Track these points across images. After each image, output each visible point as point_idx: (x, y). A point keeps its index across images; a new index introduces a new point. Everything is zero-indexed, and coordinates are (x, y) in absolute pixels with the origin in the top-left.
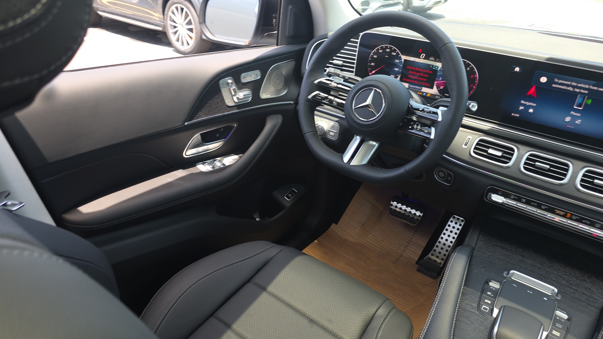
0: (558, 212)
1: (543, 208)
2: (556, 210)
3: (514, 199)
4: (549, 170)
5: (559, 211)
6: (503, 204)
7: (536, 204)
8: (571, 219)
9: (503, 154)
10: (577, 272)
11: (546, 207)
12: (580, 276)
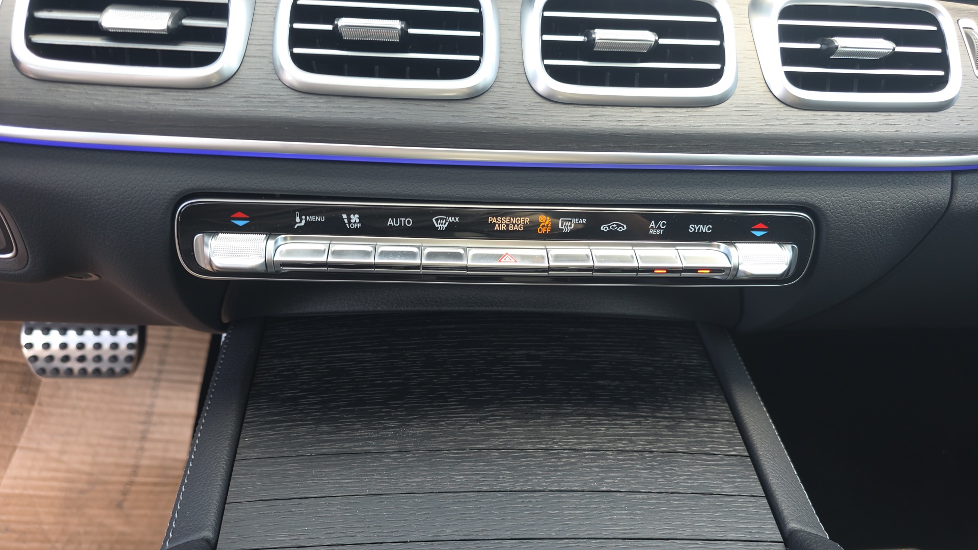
0: (501, 223)
1: (441, 225)
2: (490, 219)
3: (311, 229)
4: (407, 42)
5: (506, 220)
6: (271, 270)
7: (408, 222)
8: (556, 235)
9: (177, 19)
10: (633, 430)
11: (449, 219)
12: (650, 443)
